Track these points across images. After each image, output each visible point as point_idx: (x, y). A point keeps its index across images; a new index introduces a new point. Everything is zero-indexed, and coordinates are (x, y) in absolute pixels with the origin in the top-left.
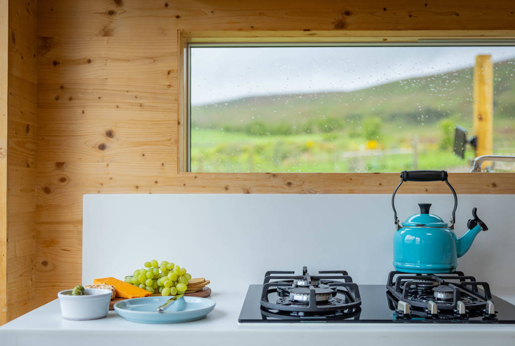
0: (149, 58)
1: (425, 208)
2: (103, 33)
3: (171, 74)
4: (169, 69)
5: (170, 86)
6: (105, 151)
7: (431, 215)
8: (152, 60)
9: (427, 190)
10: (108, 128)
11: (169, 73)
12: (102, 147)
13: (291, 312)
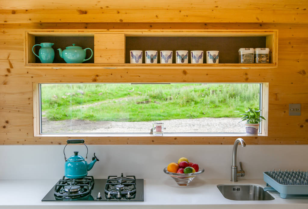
0: (21, 93)
1: (76, 154)
2: (3, 83)
3: (30, 99)
4: (29, 97)
5: (29, 104)
6: (6, 128)
7: (78, 156)
8: (22, 94)
9: (127, 143)
10: (7, 120)
11: (29, 99)
12: (4, 127)
13: (62, 196)
